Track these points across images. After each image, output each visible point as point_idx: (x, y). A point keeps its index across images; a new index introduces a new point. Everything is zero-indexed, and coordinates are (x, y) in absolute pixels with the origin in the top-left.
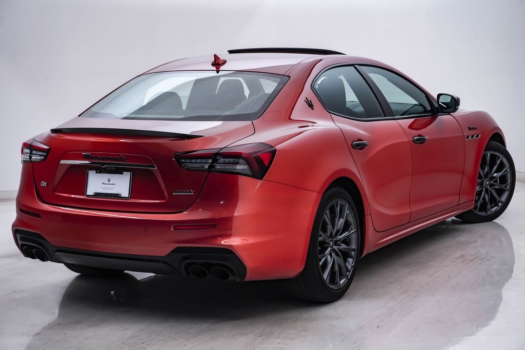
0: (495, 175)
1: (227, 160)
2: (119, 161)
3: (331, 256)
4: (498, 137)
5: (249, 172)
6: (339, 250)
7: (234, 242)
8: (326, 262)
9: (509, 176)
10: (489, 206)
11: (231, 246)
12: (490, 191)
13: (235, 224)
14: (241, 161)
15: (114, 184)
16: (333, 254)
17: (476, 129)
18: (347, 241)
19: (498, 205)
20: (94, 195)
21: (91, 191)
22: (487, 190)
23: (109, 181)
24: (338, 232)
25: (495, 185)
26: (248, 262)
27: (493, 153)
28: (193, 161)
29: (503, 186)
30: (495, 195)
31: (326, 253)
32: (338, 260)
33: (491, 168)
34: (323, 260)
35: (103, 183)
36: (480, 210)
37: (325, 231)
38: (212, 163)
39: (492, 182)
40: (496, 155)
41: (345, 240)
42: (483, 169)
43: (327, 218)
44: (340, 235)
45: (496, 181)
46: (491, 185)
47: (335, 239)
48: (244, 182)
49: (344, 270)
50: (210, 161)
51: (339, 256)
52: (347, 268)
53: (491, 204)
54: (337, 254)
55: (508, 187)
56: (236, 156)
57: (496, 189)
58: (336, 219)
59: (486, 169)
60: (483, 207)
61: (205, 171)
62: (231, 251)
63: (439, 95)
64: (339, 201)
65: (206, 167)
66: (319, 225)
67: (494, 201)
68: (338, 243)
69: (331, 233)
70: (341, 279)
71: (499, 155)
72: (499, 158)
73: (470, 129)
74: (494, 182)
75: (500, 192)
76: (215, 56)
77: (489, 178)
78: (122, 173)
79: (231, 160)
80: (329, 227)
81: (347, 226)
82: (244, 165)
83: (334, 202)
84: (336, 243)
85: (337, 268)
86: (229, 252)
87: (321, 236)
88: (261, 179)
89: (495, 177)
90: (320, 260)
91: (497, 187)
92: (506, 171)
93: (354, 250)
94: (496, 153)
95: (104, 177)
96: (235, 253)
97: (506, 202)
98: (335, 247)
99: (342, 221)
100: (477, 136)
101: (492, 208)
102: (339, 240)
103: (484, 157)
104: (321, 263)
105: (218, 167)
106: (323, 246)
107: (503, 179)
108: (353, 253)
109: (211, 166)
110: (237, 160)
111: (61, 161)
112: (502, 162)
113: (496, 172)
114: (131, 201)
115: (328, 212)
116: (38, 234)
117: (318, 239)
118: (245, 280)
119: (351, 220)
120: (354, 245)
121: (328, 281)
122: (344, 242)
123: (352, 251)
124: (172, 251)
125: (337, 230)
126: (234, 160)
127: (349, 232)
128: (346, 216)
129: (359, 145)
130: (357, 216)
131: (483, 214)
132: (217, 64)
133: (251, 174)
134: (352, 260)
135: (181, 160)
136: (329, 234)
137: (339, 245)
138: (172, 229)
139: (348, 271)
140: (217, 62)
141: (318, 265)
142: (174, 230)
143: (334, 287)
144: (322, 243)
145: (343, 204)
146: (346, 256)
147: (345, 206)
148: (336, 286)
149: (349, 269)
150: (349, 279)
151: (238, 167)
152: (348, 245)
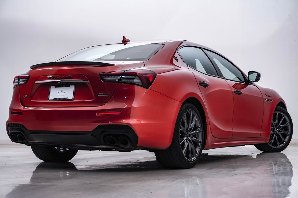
0: (281, 126)
1: (129, 77)
2: (68, 79)
3: (187, 142)
4: (282, 104)
5: (140, 84)
6: (192, 140)
7: (131, 121)
8: (184, 143)
9: (289, 127)
10: (278, 143)
11: (130, 124)
12: (279, 134)
13: (133, 113)
14: (136, 77)
15: (65, 93)
16: (188, 141)
17: (270, 96)
18: (196, 136)
19: (283, 144)
20: (53, 100)
21: (51, 98)
22: (277, 134)
23: (62, 91)
24: (191, 129)
25: (281, 132)
26: (140, 136)
27: (280, 113)
28: (110, 77)
29: (286, 132)
30: (282, 137)
31: (184, 138)
32: (191, 146)
33: (279, 122)
35: (59, 93)
36: (273, 145)
37: (184, 126)
39: (279, 129)
40: (282, 115)
41: (195, 135)
42: (274, 121)
43: (185, 118)
44: (192, 132)
45: (282, 129)
46: (279, 131)
47: (189, 133)
48: (137, 89)
49: (194, 152)
50: (119, 77)
51: (192, 143)
52: (196, 151)
53: (279, 143)
54: (190, 142)
55: (289, 134)
56: (134, 74)
57: (282, 134)
59: (276, 122)
60: (275, 144)
61: (116, 82)
62: (130, 127)
63: (250, 73)
64: (192, 111)
65: (117, 80)
66: (179, 122)
67: (281, 141)
68: (191, 136)
69: (187, 129)
70: (192, 157)
71: (284, 115)
72: (283, 116)
73: (266, 96)
74: (280, 129)
75: (285, 136)
76: (124, 37)
77: (278, 127)
78: (69, 86)
79: (131, 77)
80: (186, 124)
81: (196, 128)
82: (138, 79)
83: (188, 111)
84: (190, 136)
85: (190, 150)
86: (128, 127)
87: (181, 128)
88: (148, 88)
89: (281, 127)
90: (181, 142)
91: (282, 133)
92: (287, 124)
94: (282, 113)
95: (59, 90)
97: (288, 142)
98: (190, 138)
99: (193, 123)
100: (271, 101)
101: (280, 145)
102: (191, 134)
103: (275, 115)
104: (181, 143)
105: (124, 80)
106: (182, 135)
107: (286, 128)
108: (199, 144)
109: (120, 80)
110: (134, 77)
111: (36, 82)
112: (285, 118)
113: (281, 124)
114: (74, 101)
115: (185, 115)
116: (20, 124)
117: (179, 129)
118: (138, 145)
119: (198, 125)
120: (200, 139)
121: (185, 155)
122: (194, 136)
123: (199, 142)
124: (96, 128)
125: (191, 127)
126: (133, 77)
127: (197, 131)
128: (196, 122)
129: (203, 83)
130: (202, 123)
131: (275, 147)
132: (125, 41)
133: (142, 85)
134: (199, 147)
135: (103, 77)
136: (185, 129)
137: (191, 137)
138: (96, 115)
139: (197, 153)
140: (125, 40)
141: (179, 144)
142: (98, 115)
143: (188, 159)
144: (182, 132)
145: (194, 114)
146: (196, 145)
147: (195, 115)
148: (189, 159)
149: (197, 152)
150: (197, 158)
151: (135, 81)
152: (197, 139)
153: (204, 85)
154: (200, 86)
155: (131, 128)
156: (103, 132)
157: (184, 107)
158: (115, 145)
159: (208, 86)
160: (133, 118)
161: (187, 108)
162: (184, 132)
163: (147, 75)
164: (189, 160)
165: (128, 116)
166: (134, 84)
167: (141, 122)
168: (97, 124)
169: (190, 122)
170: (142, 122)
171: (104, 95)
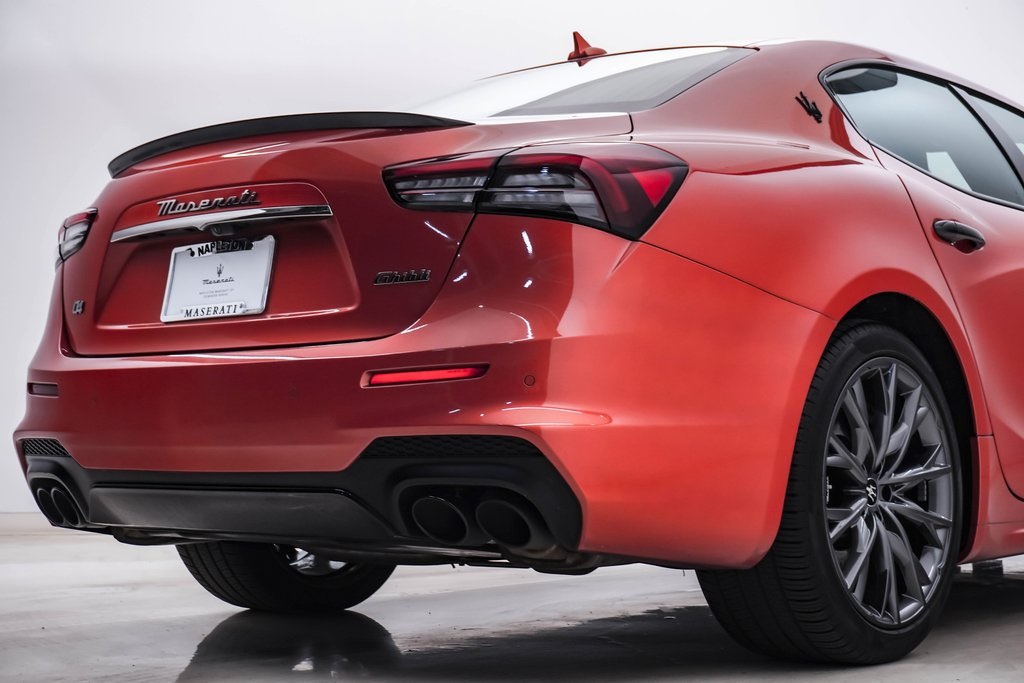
2: (240, 205)
3: (869, 523)
5: (594, 214)
6: (897, 514)
8: (849, 538)
13: (557, 369)
14: (574, 180)
15: (231, 280)
16: (878, 522)
18: (920, 492)
23: (219, 273)
24: (890, 459)
26: (590, 496)
28: (438, 182)
31: (853, 508)
32: (896, 545)
37: (850, 444)
38: (487, 185)
41: (916, 488)
43: (854, 400)
44: (899, 471)
47: (884, 481)
49: (912, 576)
50: (480, 181)
52: (922, 573)
54: (889, 524)
58: (886, 418)
61: (465, 208)
62: (534, 447)
64: (894, 366)
65: (468, 199)
68: (894, 494)
69: (869, 459)
70: (902, 602)
80: (863, 434)
81: (917, 451)
82: (584, 191)
83: (875, 364)
84: (886, 493)
85: (888, 565)
86: (524, 450)
87: (832, 452)
88: (635, 238)
90: (833, 525)
93: (944, 525)
95: (209, 264)
96: (545, 454)
98: (887, 506)
99: (905, 428)
102: (896, 486)
104: (833, 534)
105: (508, 198)
106: (844, 489)
108: (940, 534)
109: (479, 197)
111: (115, 234)
114: (267, 318)
115: (857, 387)
116: (54, 441)
117: (821, 459)
118: (581, 547)
119: (933, 435)
120: (943, 511)
121: (858, 595)
122: (912, 494)
123: (938, 527)
124: (365, 455)
125: (889, 451)
127: (928, 467)
128: (917, 422)
129: (954, 229)
130: (951, 427)
133: (602, 220)
134: (937, 552)
135: (400, 185)
136: (861, 456)
137: (896, 500)
138: (363, 383)
139: (928, 582)
141: (823, 537)
142: (370, 385)
143: (879, 617)
144: (839, 476)
145: (906, 381)
146: (920, 539)
147: (913, 389)
148: (885, 615)
149: (930, 575)
150: (927, 606)
151: (571, 198)
152: (926, 509)
153: (957, 237)
154: (938, 245)
155: (540, 454)
156: (396, 477)
157: (848, 345)
158: (459, 544)
159: (983, 244)
160: (563, 397)
161: (866, 348)
162: (852, 471)
163: (639, 176)
164: (886, 621)
165: (532, 390)
166: (566, 215)
167: (610, 420)
168: (366, 437)
169: (887, 420)
170: (619, 421)
171: (402, 280)
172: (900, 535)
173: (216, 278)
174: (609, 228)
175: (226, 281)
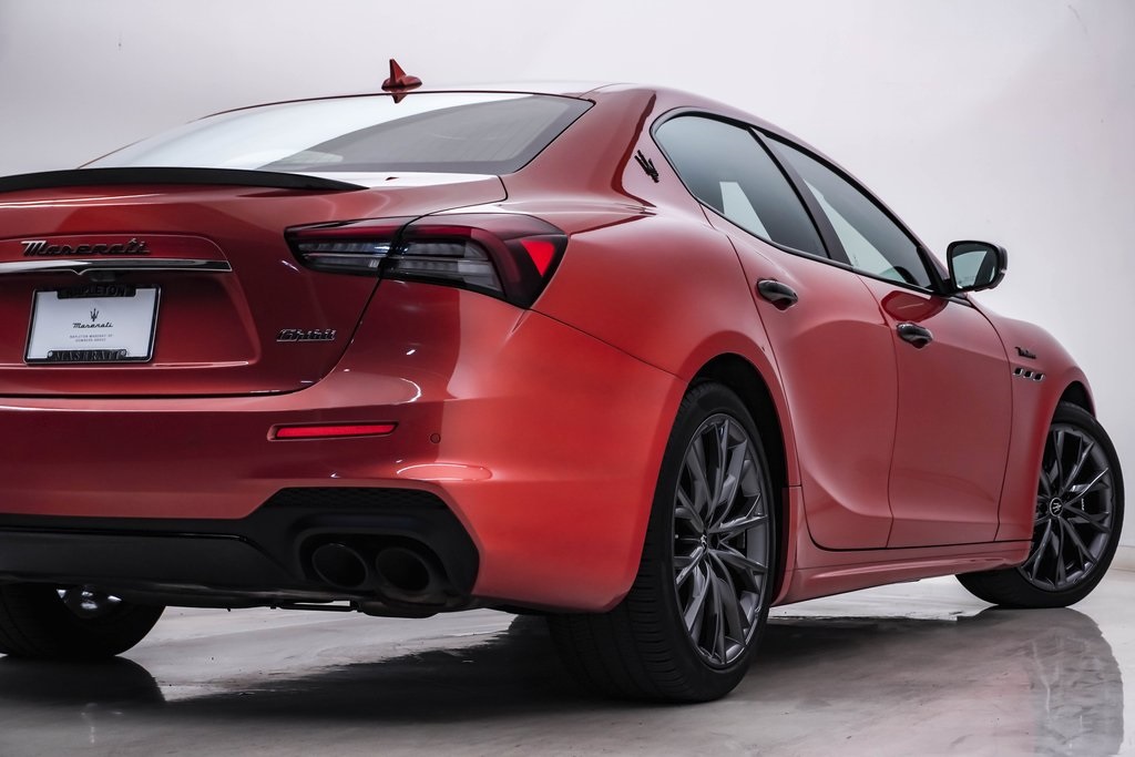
0: (1075, 488)
1: (432, 248)
2: (127, 254)
3: (704, 572)
4: (1078, 393)
5: (490, 284)
6: (723, 561)
7: (445, 472)
8: (690, 578)
9: (1108, 493)
10: (1061, 568)
11: (436, 485)
12: (1065, 528)
13: (451, 428)
14: (469, 250)
15: (108, 325)
16: (709, 569)
17: (1033, 357)
18: (740, 541)
19: (1082, 568)
20: (49, 359)
21: (39, 348)
22: (1056, 524)
23: (94, 317)
24: (720, 509)
25: (1074, 515)
26: (486, 545)
27: (1070, 431)
28: (339, 246)
29: (1097, 517)
30: (1077, 540)
31: (693, 555)
32: (724, 591)
33: (1067, 470)
34: (684, 572)
35: (77, 325)
36: (1040, 576)
37: (690, 494)
38: (391, 252)
39: (1067, 505)
40: (1078, 439)
41: (738, 537)
42: (1047, 469)
43: (694, 458)
44: (726, 520)
45: (1077, 505)
46: (1067, 514)
47: (712, 530)
48: (472, 308)
49: (736, 619)
52: (743, 615)
53: (1066, 564)
54: (716, 567)
55: (1106, 524)
56: (458, 236)
57: (1077, 527)
58: (718, 470)
59: (1055, 471)
60: (1048, 569)
61: (370, 273)
62: (440, 500)
63: (955, 249)
64: (727, 423)
65: (374, 264)
66: (671, 476)
67: (1073, 557)
68: (721, 542)
69: (705, 508)
70: (728, 644)
71: (1086, 439)
72: (1085, 446)
73: (1021, 354)
74: (1073, 505)
75: (1088, 534)
76: (393, 64)
77: (1061, 494)
78: (132, 294)
79: (445, 248)
80: (701, 485)
81: (741, 504)
82: (479, 261)
83: (714, 421)
84: (714, 541)
85: (717, 610)
86: (430, 501)
87: (679, 504)
88: (526, 306)
89: (1074, 494)
90: (678, 572)
91: (1079, 520)
92: (1100, 481)
93: (759, 572)
94: (1077, 434)
95: (80, 308)
96: (450, 506)
97: (1102, 559)
98: (713, 553)
99: (733, 479)
100: (1038, 377)
101: (1068, 573)
102: (722, 535)
103: (1052, 437)
104: (678, 580)
105: (408, 265)
106: (686, 538)
107: (1094, 502)
108: (757, 579)
109: (387, 262)
110: (457, 247)
112: (1090, 457)
113: (1076, 482)
114: (154, 366)
115: (698, 443)
117: (671, 512)
118: (475, 592)
119: (754, 488)
120: (758, 557)
121: (694, 636)
122: (734, 543)
123: (756, 573)
124: (266, 505)
125: (721, 501)
126: (452, 249)
127: (749, 518)
128: (743, 476)
129: (775, 289)
130: (768, 478)
131: (1047, 585)
132: (398, 84)
133: (497, 289)
134: (754, 596)
135: (301, 246)
136: (698, 506)
137: (722, 548)
138: (269, 437)
139: (746, 625)
140: (397, 81)
141: (672, 581)
142: (277, 438)
143: (710, 657)
144: (683, 526)
145: (735, 436)
146: (742, 584)
147: (740, 443)
148: (714, 657)
149: (749, 617)
150: (748, 648)
151: (464, 267)
152: (745, 555)
153: (775, 296)
154: (761, 303)
155: (445, 507)
157: (695, 403)
158: (361, 587)
159: (796, 301)
160: (453, 454)
161: (708, 405)
162: (693, 522)
163: (521, 240)
164: (714, 661)
165: (427, 447)
166: (460, 283)
167: (491, 475)
168: (272, 487)
169: (719, 473)
170: (497, 476)
171: (306, 337)
172: (726, 580)
173: (91, 323)
174: (505, 295)
175: (103, 326)
